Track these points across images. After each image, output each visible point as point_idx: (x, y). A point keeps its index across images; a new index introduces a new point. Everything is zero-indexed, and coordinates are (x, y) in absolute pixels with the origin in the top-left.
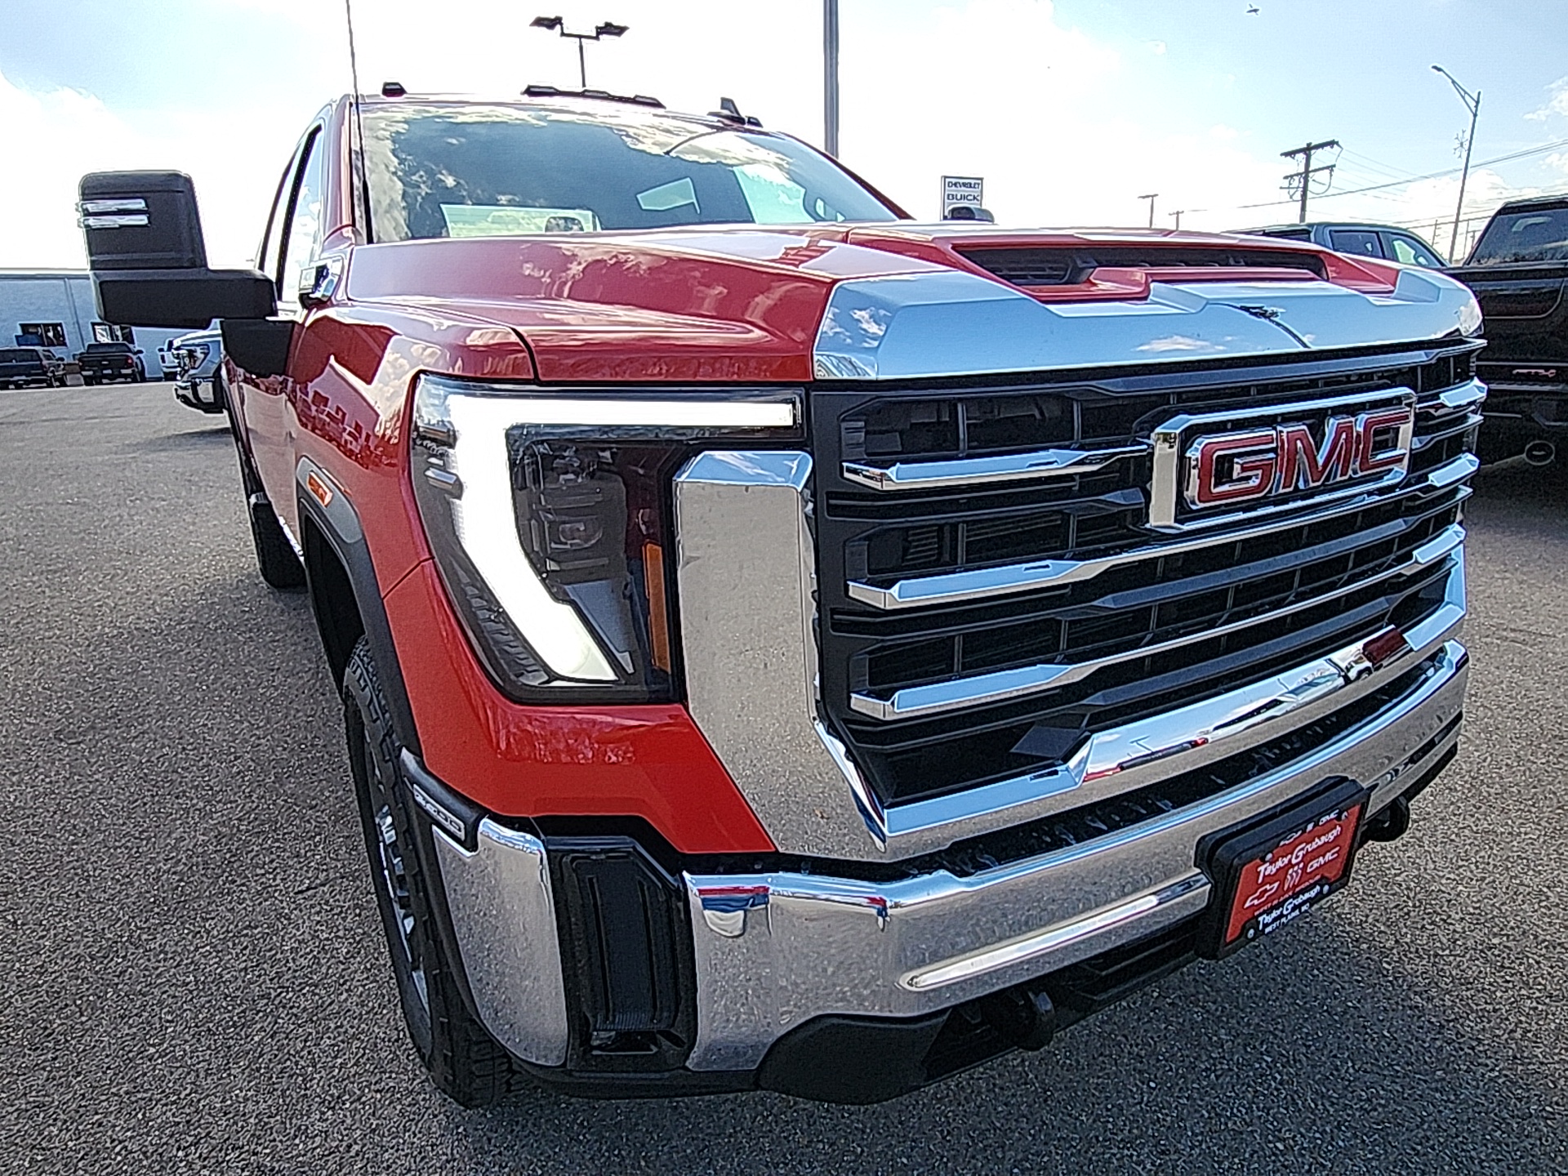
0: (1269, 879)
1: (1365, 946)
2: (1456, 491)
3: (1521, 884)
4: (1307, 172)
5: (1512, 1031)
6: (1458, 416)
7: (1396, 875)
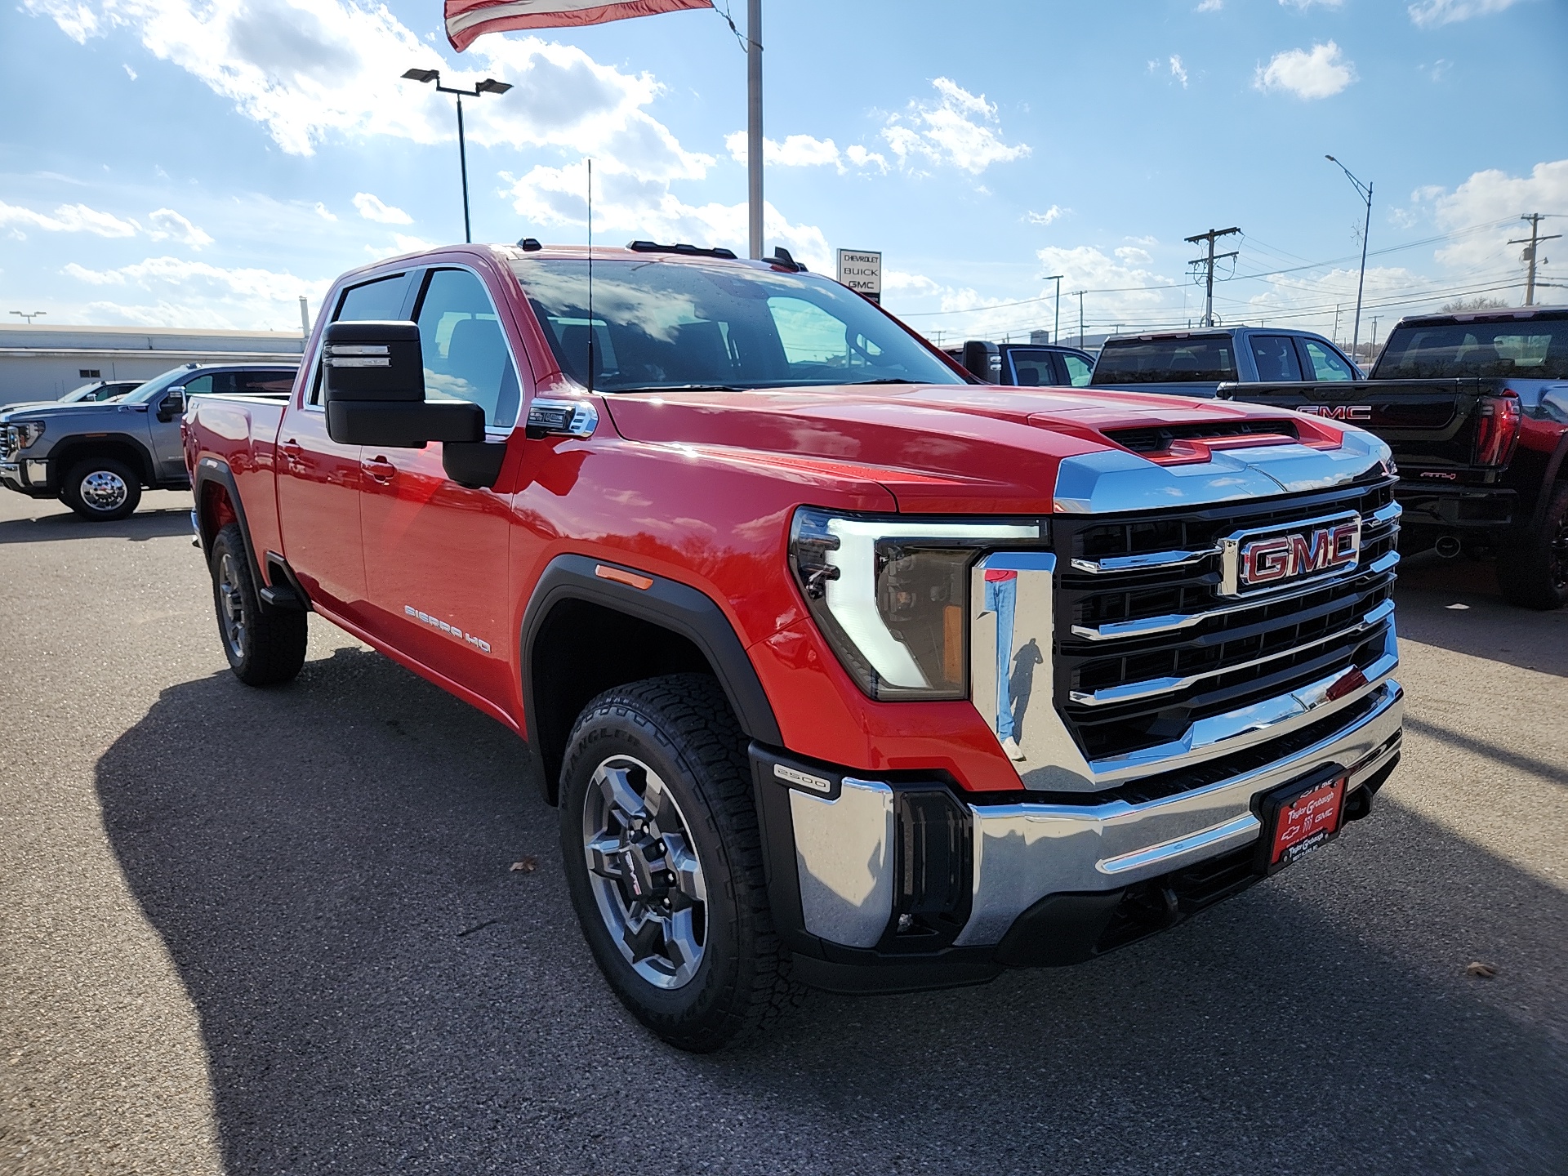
0: (1295, 822)
1: (1344, 928)
2: (1387, 576)
3: (1453, 883)
4: (1212, 257)
5: (1452, 972)
6: (1385, 527)
7: (1362, 881)
